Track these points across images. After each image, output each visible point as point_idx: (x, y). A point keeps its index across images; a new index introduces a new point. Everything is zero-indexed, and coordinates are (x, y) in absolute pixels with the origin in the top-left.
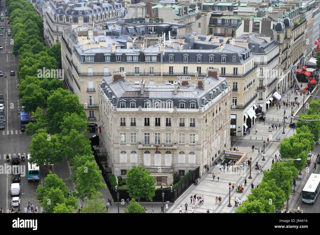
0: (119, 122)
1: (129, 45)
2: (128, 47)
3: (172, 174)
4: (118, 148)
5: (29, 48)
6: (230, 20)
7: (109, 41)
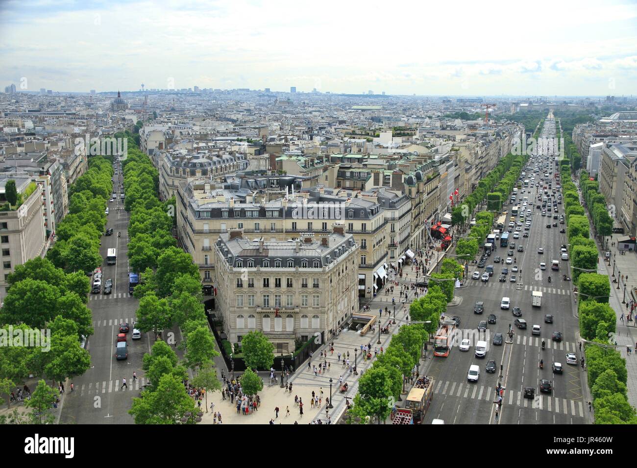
0: (235, 283)
1: (248, 199)
2: (247, 202)
3: (294, 340)
4: (234, 312)
5: (143, 203)
6: (360, 173)
7: (227, 195)
